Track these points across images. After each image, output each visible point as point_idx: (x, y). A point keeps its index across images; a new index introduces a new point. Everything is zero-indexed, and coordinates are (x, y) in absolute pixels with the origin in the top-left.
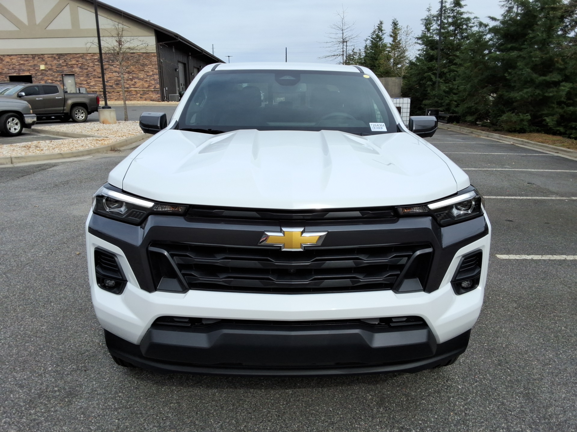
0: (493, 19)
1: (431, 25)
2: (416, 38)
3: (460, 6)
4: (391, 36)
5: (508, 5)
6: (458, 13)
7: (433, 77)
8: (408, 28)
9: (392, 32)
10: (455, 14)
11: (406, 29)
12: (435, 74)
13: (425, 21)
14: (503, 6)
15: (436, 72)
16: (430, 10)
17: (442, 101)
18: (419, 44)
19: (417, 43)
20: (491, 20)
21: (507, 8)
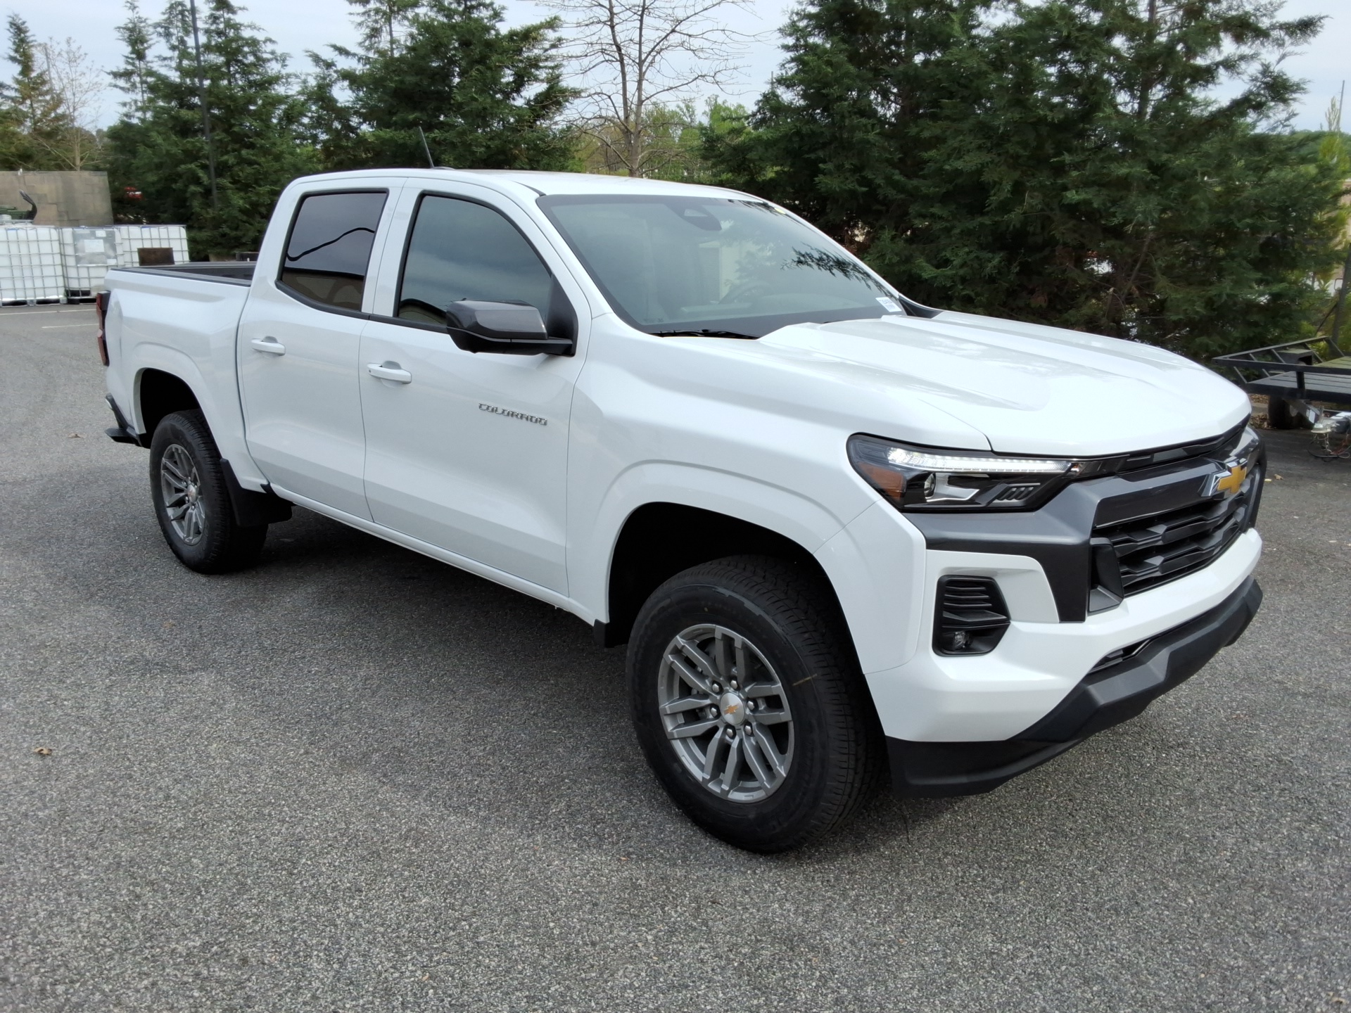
0: (342, 51)
1: (145, 45)
2: (109, 74)
3: (230, 9)
4: (13, 59)
5: (370, 24)
6: (229, 24)
7: (201, 173)
8: (72, 44)
9: (16, 51)
10: (222, 26)
11: (64, 47)
12: (204, 167)
13: (127, 34)
14: (360, 24)
15: (207, 162)
16: (135, 7)
17: (239, 233)
18: (122, 88)
19: (116, 86)
20: (337, 53)
21: (368, 31)
